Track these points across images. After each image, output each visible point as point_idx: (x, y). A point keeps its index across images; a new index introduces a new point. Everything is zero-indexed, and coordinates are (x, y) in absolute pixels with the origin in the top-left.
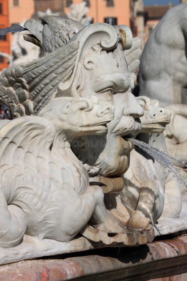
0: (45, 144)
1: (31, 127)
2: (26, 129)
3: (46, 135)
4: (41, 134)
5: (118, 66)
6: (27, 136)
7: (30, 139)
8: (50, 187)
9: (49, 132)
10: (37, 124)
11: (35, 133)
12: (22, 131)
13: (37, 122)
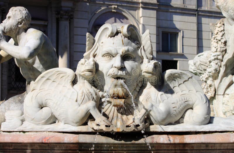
0: (68, 81)
1: (58, 73)
2: (56, 73)
3: (67, 76)
4: (65, 76)
5: (113, 44)
6: (58, 77)
7: (60, 78)
8: (63, 99)
9: (68, 75)
10: (62, 71)
11: (62, 75)
12: (54, 74)
13: (61, 70)
